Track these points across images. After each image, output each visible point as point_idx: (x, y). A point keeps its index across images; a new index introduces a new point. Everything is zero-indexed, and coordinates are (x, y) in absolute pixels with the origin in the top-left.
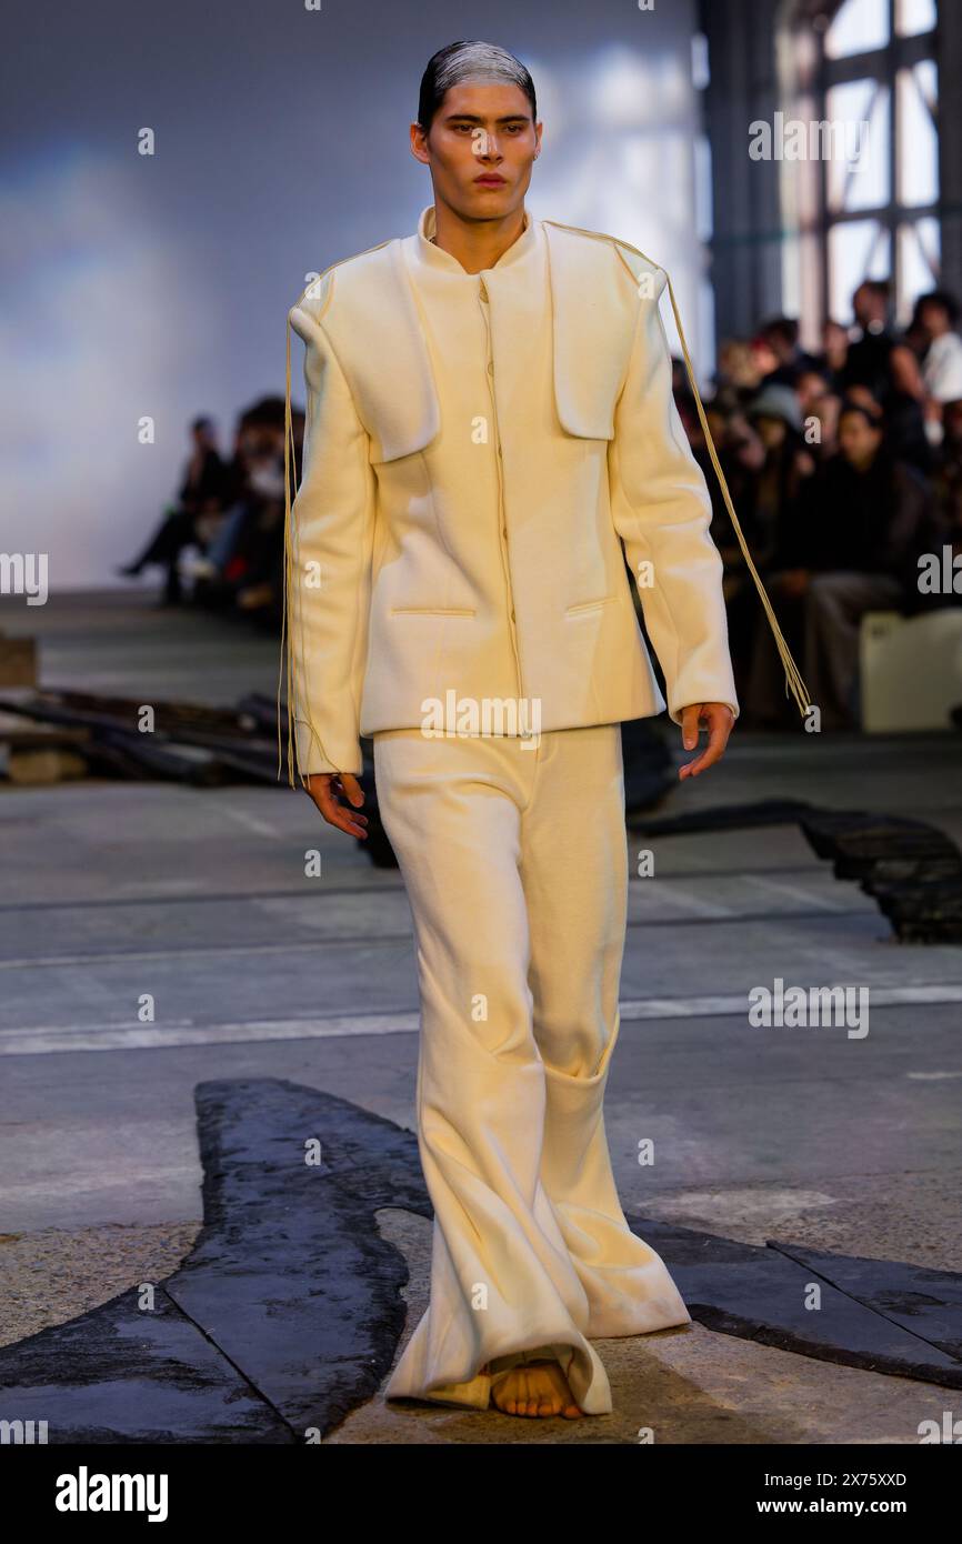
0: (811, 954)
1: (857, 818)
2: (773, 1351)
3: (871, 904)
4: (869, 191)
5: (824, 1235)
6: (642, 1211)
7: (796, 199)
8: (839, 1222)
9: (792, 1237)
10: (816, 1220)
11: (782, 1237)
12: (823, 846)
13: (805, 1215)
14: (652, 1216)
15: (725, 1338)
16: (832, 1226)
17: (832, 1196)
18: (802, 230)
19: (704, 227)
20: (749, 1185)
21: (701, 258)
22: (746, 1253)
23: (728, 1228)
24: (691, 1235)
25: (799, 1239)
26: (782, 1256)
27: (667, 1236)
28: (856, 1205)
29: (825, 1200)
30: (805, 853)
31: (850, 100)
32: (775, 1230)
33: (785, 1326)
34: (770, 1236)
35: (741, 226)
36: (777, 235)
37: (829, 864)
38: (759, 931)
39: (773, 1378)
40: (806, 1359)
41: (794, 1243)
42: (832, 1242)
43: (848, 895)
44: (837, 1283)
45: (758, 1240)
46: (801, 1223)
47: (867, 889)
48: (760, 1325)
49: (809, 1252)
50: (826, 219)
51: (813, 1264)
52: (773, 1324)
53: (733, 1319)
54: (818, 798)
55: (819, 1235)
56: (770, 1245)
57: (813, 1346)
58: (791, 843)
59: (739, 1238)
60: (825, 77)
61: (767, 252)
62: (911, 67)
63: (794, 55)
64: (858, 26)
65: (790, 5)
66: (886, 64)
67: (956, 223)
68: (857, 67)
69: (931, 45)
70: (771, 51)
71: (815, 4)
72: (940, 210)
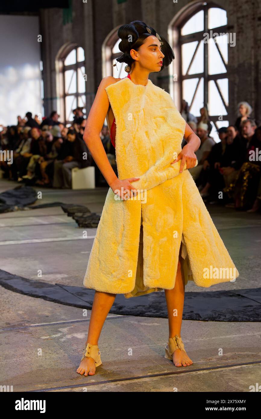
0: (63, 230)
1: (71, 205)
2: (56, 304)
3: (74, 221)
4: (73, 90)
5: (66, 282)
6: (33, 278)
7: (59, 90)
8: (69, 280)
9: (60, 283)
10: (64, 279)
11: (58, 283)
12: (65, 210)
13: (62, 279)
14: (34, 279)
15: (48, 302)
16: (68, 281)
17: (68, 275)
18: (60, 98)
19: (42, 96)
20: (52, 273)
21: (42, 102)
22: (52, 286)
23: (48, 281)
24: (41, 283)
25: (62, 283)
26: (58, 287)
27: (37, 283)
28: (71, 277)
29: (66, 276)
30: (62, 212)
31: (69, 74)
32: (57, 281)
33: (59, 299)
34: (56, 283)
35: (49, 96)
36: (56, 98)
37: (67, 214)
38: (53, 226)
39: (57, 309)
40: (63, 305)
41: (60, 284)
42: (67, 283)
43: (70, 219)
44: (69, 291)
45: (54, 283)
46: (62, 280)
47: (73, 218)
48: (54, 299)
49: (63, 285)
50: (65, 95)
51: (64, 287)
52: (57, 299)
53: (49, 298)
54: (64, 202)
55: (65, 282)
56: (56, 284)
57: (64, 303)
58: (59, 210)
59: (50, 283)
60: (64, 69)
61: (54, 101)
62: (80, 67)
63: (58, 65)
64: (70, 60)
65: (58, 56)
66: (76, 67)
67: (89, 96)
68: (70, 67)
69: (84, 64)
70: (54, 65)
71: (62, 56)
72: (86, 94)
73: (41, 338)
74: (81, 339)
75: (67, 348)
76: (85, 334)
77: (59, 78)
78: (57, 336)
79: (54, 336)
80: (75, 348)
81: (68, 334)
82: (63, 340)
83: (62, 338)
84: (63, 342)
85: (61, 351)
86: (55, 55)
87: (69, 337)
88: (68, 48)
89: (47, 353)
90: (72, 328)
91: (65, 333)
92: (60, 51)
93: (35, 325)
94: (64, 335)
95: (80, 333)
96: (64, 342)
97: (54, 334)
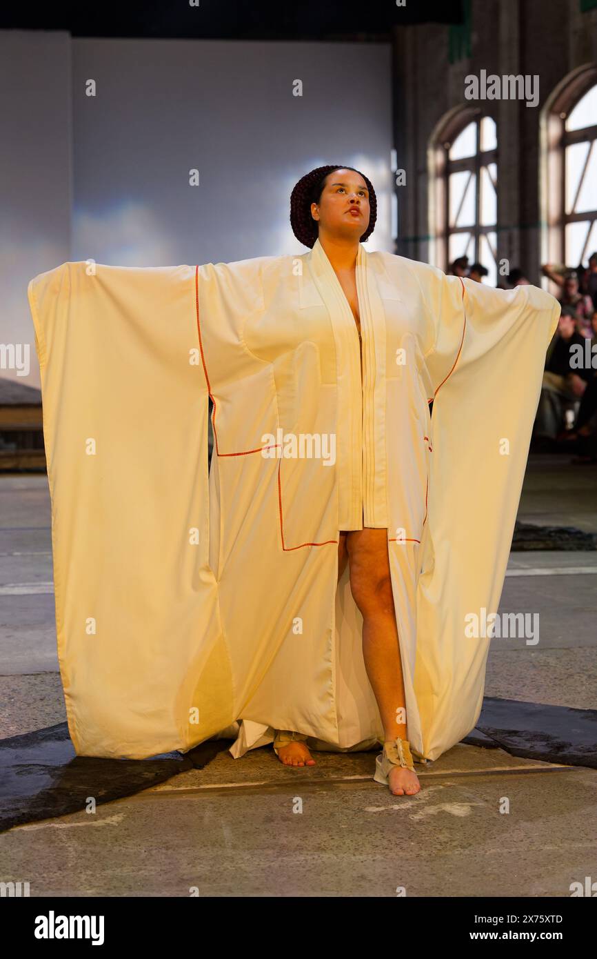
4: (467, 219)
7: (435, 220)
18: (436, 237)
19: (394, 234)
31: (459, 180)
35: (410, 234)
36: (427, 238)
50: (448, 231)
60: (449, 169)
61: (422, 245)
62: (486, 165)
63: (435, 159)
64: (464, 147)
65: (434, 137)
66: (475, 164)
67: (505, 234)
68: (463, 165)
69: (495, 156)
70: (425, 158)
71: (444, 137)
72: (498, 228)
73: (366, 809)
74: (459, 818)
75: (427, 838)
76: (471, 806)
77: (435, 189)
78: (403, 806)
79: (396, 807)
80: (446, 840)
81: (430, 803)
82: (417, 817)
83: (415, 812)
84: (417, 823)
85: (412, 844)
86: (428, 135)
87: (432, 810)
88: (459, 117)
89: (377, 846)
90: (440, 791)
91: (424, 802)
92: (440, 126)
93: (352, 778)
94: (420, 807)
95: (460, 804)
96: (420, 822)
97: (398, 803)
